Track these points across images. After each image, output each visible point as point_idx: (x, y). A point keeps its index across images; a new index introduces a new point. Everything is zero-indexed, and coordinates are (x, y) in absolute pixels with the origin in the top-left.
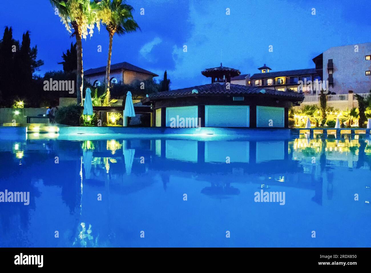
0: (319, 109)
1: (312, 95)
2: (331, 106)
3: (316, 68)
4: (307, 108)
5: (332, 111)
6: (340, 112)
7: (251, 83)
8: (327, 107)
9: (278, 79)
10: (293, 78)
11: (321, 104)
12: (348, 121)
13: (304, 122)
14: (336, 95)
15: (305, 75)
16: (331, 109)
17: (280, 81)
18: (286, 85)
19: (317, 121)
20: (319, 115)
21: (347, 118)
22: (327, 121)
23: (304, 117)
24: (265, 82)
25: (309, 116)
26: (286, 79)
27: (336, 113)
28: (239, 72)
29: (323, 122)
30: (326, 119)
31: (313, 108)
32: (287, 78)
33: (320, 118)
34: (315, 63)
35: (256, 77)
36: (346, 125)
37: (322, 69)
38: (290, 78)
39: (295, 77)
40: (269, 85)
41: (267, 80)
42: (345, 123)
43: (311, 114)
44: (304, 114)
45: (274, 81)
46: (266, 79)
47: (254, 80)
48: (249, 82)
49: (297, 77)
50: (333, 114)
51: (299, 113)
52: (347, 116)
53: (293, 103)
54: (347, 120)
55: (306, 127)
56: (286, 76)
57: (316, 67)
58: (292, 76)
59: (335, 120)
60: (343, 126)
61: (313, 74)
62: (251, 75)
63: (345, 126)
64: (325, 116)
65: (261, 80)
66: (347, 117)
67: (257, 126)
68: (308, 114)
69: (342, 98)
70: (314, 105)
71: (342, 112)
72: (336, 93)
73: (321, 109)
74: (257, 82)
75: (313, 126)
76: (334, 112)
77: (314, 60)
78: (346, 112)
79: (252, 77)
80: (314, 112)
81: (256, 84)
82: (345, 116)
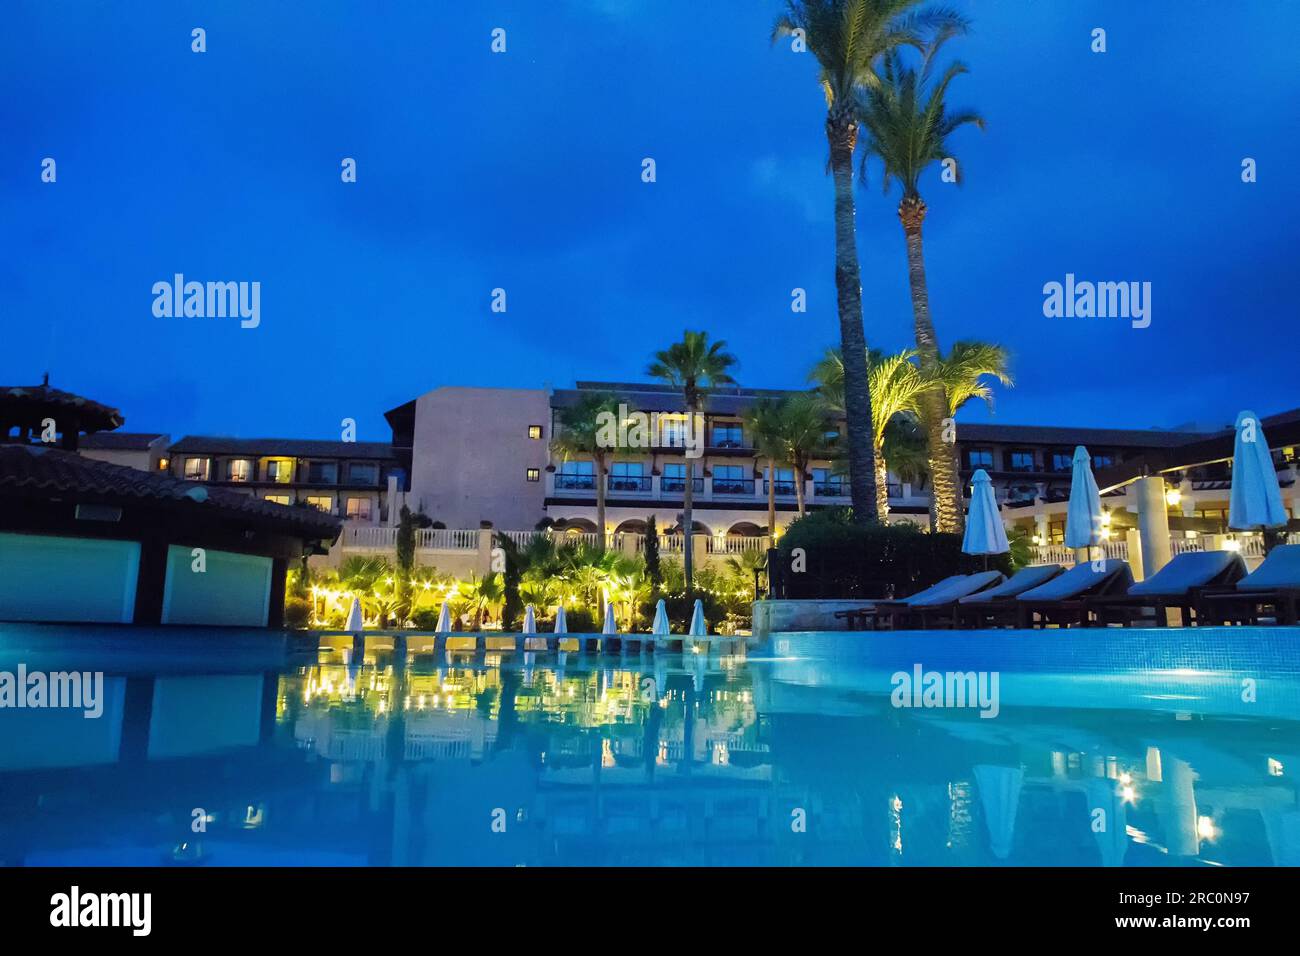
0: (391, 571)
1: (375, 526)
2: (428, 565)
3: (395, 443)
4: (356, 564)
5: (428, 578)
6: (453, 583)
7: (169, 466)
8: (416, 565)
9: (270, 462)
10: (321, 464)
11: (399, 555)
12: (473, 612)
13: (341, 611)
14: (445, 531)
15: (361, 461)
16: (428, 573)
17: (275, 472)
18: (296, 485)
19: (384, 608)
20: (390, 590)
21: (471, 602)
22: (413, 609)
23: (341, 595)
24: (221, 467)
25: (359, 593)
26: (299, 467)
27: (441, 587)
28: (115, 416)
29: (403, 614)
30: (410, 603)
31: (374, 567)
32: (301, 463)
33: (393, 599)
34: (392, 426)
35: (192, 447)
36: (469, 624)
37: (412, 446)
38: (312, 463)
39: (326, 463)
40: (235, 479)
41: (229, 462)
42: (464, 618)
43: (365, 586)
44: (344, 585)
45: (255, 469)
46: (227, 457)
47: (182, 456)
48: (164, 463)
49: (332, 464)
50: (433, 590)
51: (327, 582)
52: (470, 596)
53: (305, 545)
54: (471, 607)
55: (347, 628)
56: (297, 457)
57: (394, 439)
58: (319, 460)
59: (437, 609)
60: (458, 625)
61: (382, 460)
62: (175, 439)
63: (465, 626)
64: (407, 593)
65: (208, 461)
66: (471, 599)
67: (165, 619)
68: (356, 586)
69: (463, 541)
70: (378, 557)
71: (459, 583)
72: (447, 526)
73: (398, 571)
74: (194, 464)
75: (369, 624)
76: (434, 582)
77: (391, 416)
78: (469, 583)
79: (176, 446)
80: (375, 580)
81: (188, 472)
82: (466, 597)
